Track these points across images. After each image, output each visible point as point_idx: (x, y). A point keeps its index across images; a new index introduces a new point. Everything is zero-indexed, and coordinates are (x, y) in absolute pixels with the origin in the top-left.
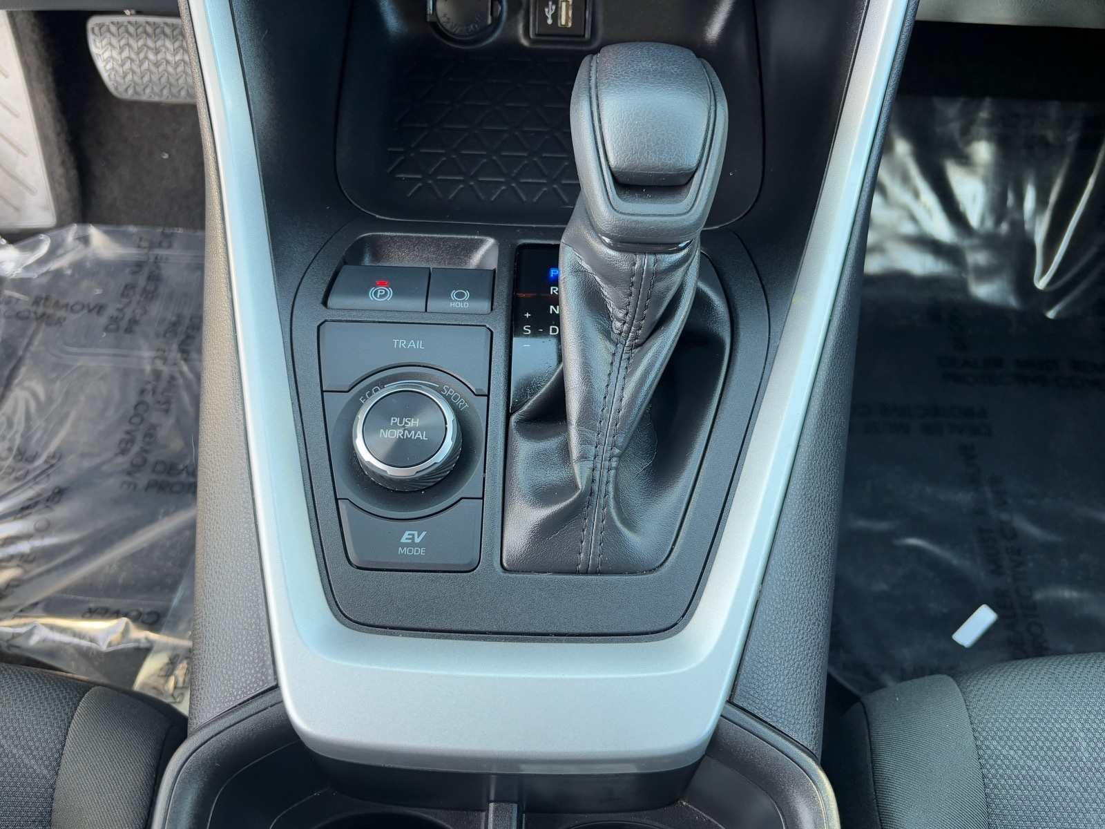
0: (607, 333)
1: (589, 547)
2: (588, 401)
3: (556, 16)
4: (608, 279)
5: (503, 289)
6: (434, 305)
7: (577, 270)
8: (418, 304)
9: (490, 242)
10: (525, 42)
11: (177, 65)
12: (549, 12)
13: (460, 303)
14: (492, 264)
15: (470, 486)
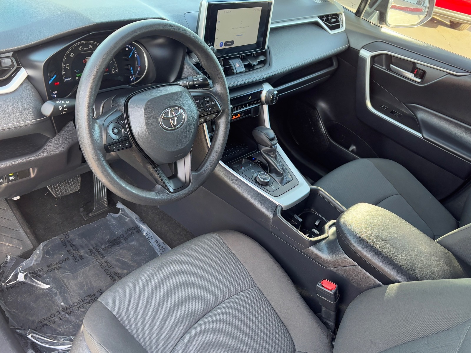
5: (252, 163)
8: (247, 167)
9: (244, 159)
14: (247, 161)
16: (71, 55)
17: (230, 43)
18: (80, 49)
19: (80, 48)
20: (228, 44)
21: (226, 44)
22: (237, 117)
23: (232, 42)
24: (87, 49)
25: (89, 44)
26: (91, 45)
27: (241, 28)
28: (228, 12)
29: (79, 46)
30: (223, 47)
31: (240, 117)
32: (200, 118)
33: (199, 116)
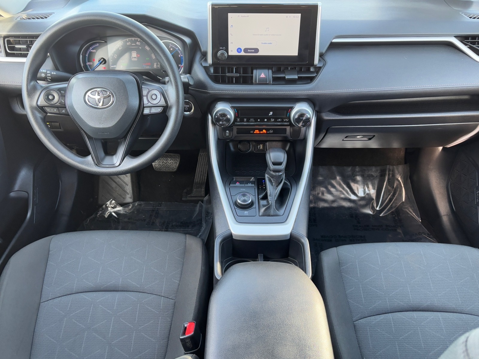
0: (272, 185)
1: (272, 212)
2: (270, 193)
3: (260, 147)
4: (272, 177)
5: (256, 183)
6: (246, 185)
7: (268, 177)
8: (244, 185)
9: (253, 178)
10: (255, 152)
11: (170, 163)
12: (259, 147)
13: (250, 185)
14: (254, 180)
15: (254, 206)
16: (120, 48)
17: (253, 51)
18: (128, 44)
20: (249, 51)
21: (246, 50)
22: (261, 132)
23: (257, 50)
24: (134, 44)
26: (139, 42)
27: (267, 35)
28: (244, 16)
30: (243, 53)
31: (267, 133)
32: (145, 108)
33: (143, 105)
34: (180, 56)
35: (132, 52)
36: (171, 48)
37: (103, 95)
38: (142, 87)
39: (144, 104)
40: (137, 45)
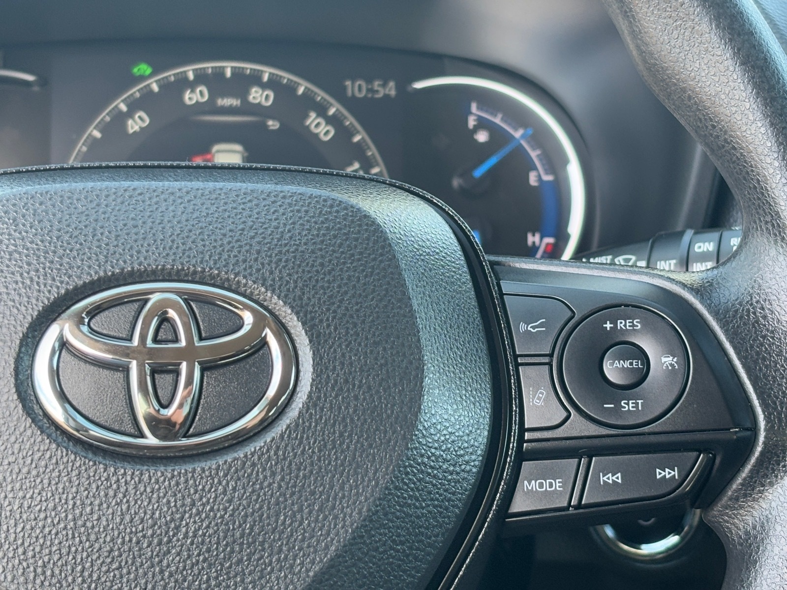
16: (130, 122)
18: (193, 97)
19: (193, 91)
24: (234, 102)
25: (255, 79)
26: (264, 86)
29: (192, 85)
32: (526, 465)
33: (521, 440)
34: (539, 177)
35: (216, 148)
36: (476, 128)
37: (201, 339)
38: (501, 294)
39: (522, 430)
40: (248, 108)
